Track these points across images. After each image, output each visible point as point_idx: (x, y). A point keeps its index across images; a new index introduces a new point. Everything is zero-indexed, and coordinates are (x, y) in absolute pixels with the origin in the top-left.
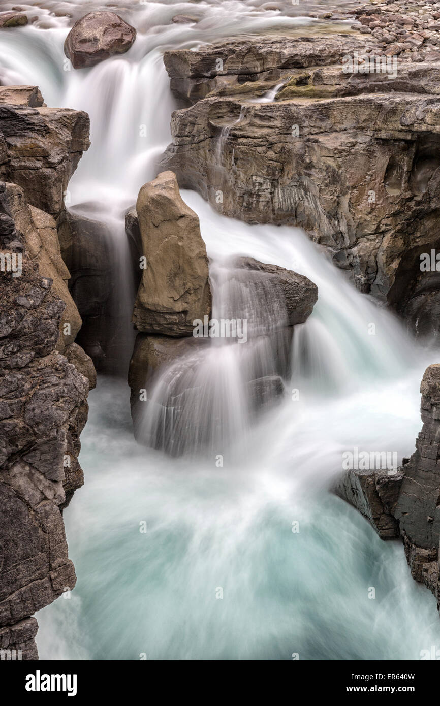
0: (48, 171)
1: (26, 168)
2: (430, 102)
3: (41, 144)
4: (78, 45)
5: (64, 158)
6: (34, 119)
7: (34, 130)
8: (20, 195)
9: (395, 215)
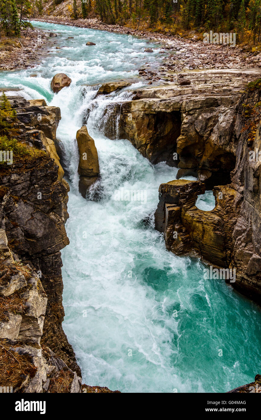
0: (50, 127)
1: (44, 126)
2: (161, 101)
3: (47, 118)
4: (54, 85)
5: (54, 122)
6: (45, 110)
7: (45, 114)
8: (43, 134)
9: (151, 139)
